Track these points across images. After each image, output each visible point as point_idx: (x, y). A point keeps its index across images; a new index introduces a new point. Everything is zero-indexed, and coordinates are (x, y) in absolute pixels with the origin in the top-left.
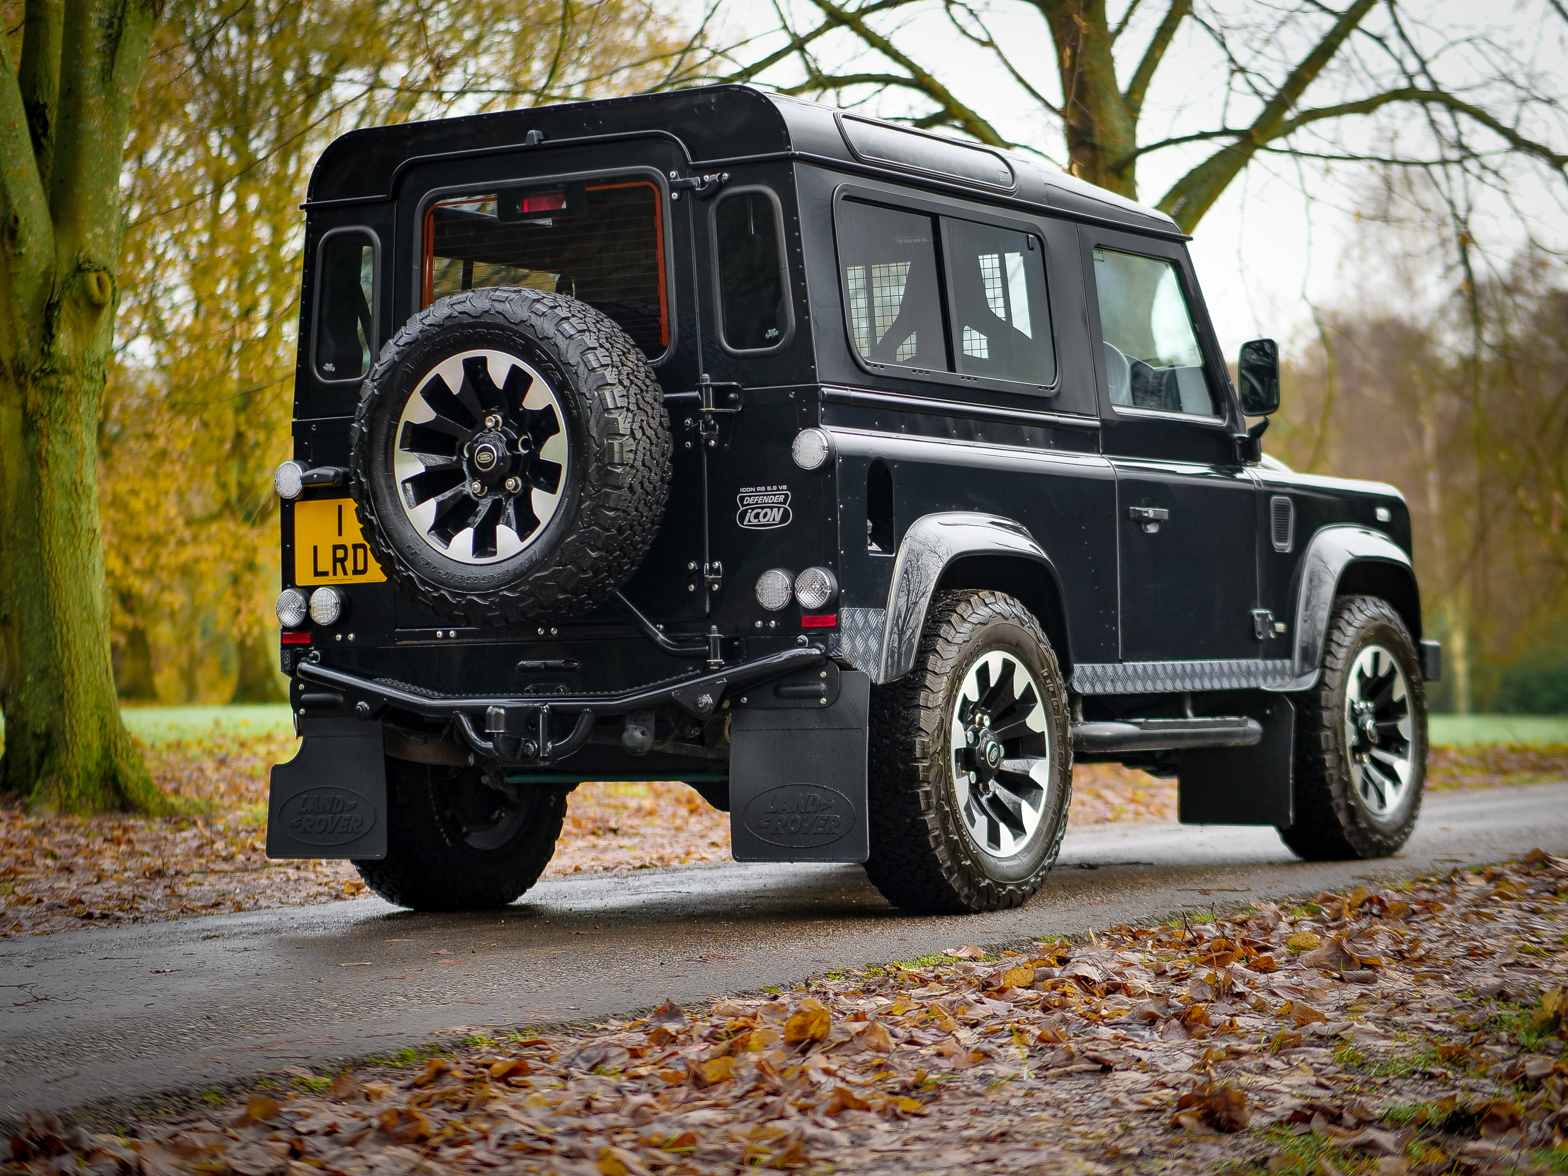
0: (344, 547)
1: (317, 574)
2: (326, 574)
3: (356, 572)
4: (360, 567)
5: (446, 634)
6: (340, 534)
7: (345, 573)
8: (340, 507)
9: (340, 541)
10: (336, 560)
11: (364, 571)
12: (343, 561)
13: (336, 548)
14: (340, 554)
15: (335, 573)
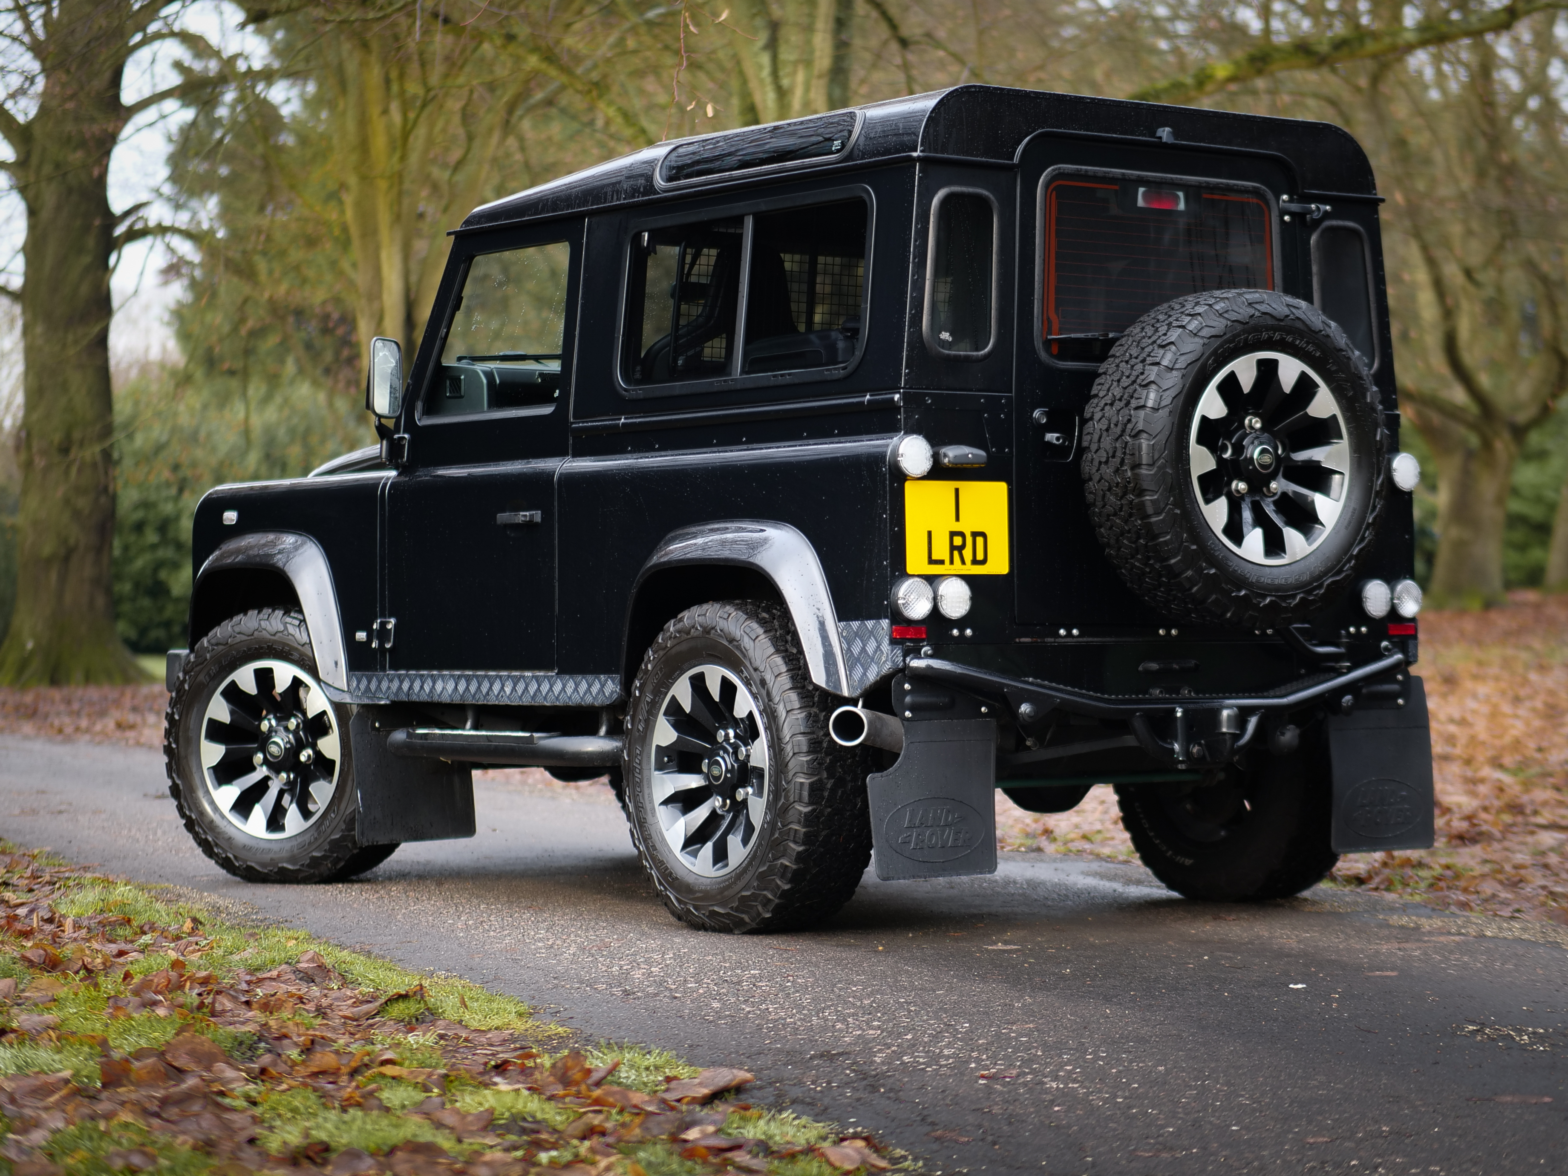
0: (962, 534)
1: (931, 561)
2: (942, 562)
3: (975, 562)
4: (980, 556)
5: (1069, 634)
6: (957, 519)
7: (963, 562)
8: (957, 490)
9: (957, 527)
10: (953, 548)
11: (984, 562)
12: (961, 549)
13: (953, 534)
14: (958, 541)
15: (952, 562)
